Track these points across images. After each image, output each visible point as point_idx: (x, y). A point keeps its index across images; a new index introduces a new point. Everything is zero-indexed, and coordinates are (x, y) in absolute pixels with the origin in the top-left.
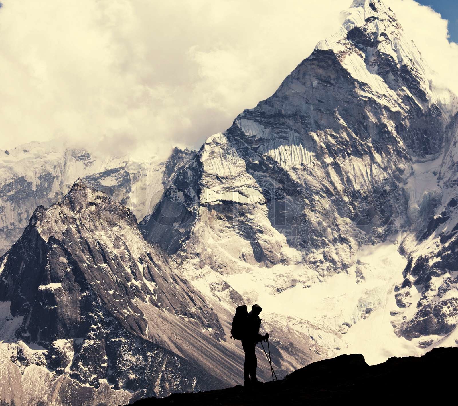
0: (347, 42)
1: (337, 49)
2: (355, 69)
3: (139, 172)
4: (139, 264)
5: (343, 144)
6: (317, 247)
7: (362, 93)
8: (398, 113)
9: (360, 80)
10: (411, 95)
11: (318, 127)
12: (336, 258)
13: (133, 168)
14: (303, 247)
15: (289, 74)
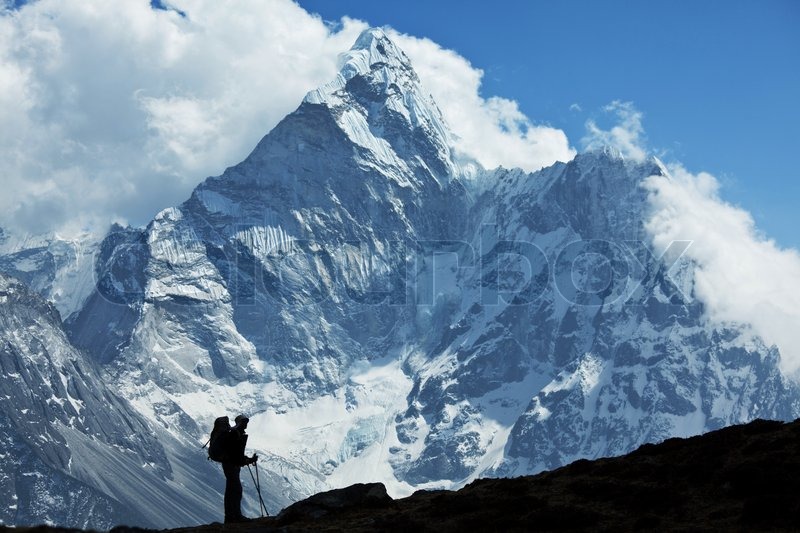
0: (346, 94)
1: (332, 102)
2: (355, 129)
3: (66, 254)
4: (61, 375)
5: (335, 227)
6: (296, 361)
7: (362, 162)
8: (408, 189)
9: (360, 144)
10: (426, 167)
11: (303, 204)
12: (320, 375)
13: (59, 248)
14: (277, 360)
15: (268, 133)
